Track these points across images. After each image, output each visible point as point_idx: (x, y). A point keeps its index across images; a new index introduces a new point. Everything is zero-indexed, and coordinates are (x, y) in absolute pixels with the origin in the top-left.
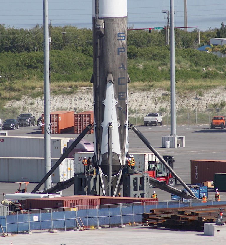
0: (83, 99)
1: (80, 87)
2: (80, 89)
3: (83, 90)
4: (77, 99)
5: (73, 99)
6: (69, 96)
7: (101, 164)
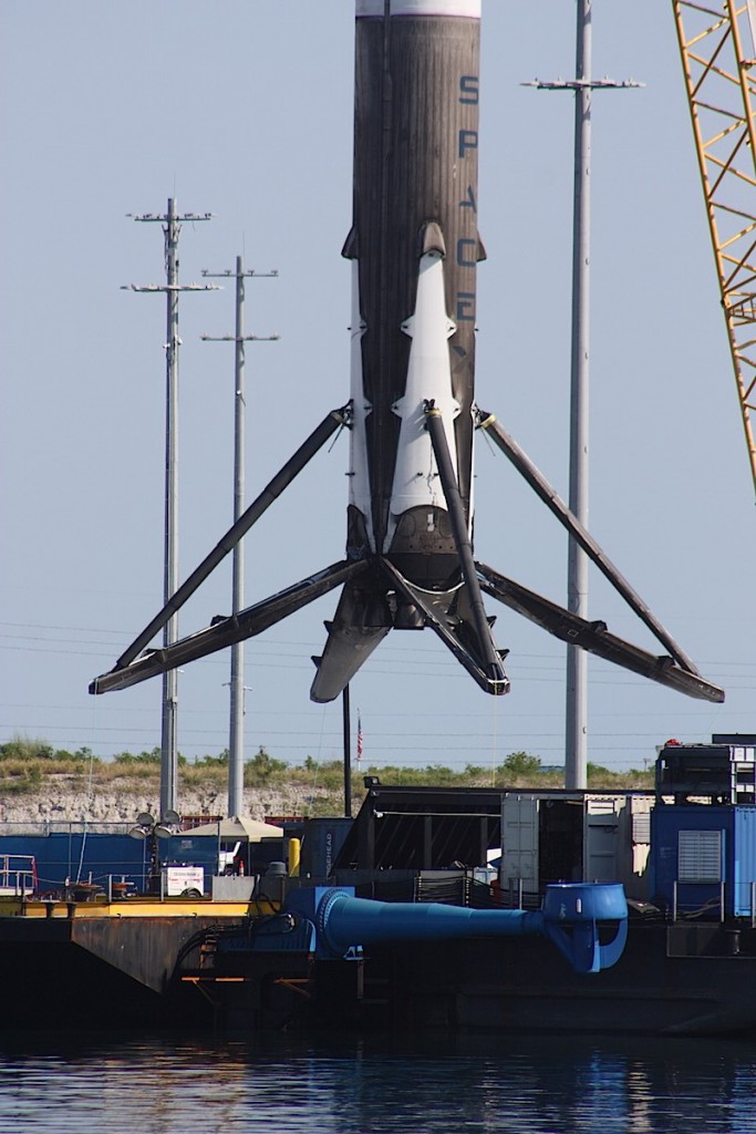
0: (68, 808)
1: (45, 773)
2: (46, 780)
3: (58, 783)
4: (48, 810)
5: (35, 808)
6: (20, 800)
7: (390, 550)
